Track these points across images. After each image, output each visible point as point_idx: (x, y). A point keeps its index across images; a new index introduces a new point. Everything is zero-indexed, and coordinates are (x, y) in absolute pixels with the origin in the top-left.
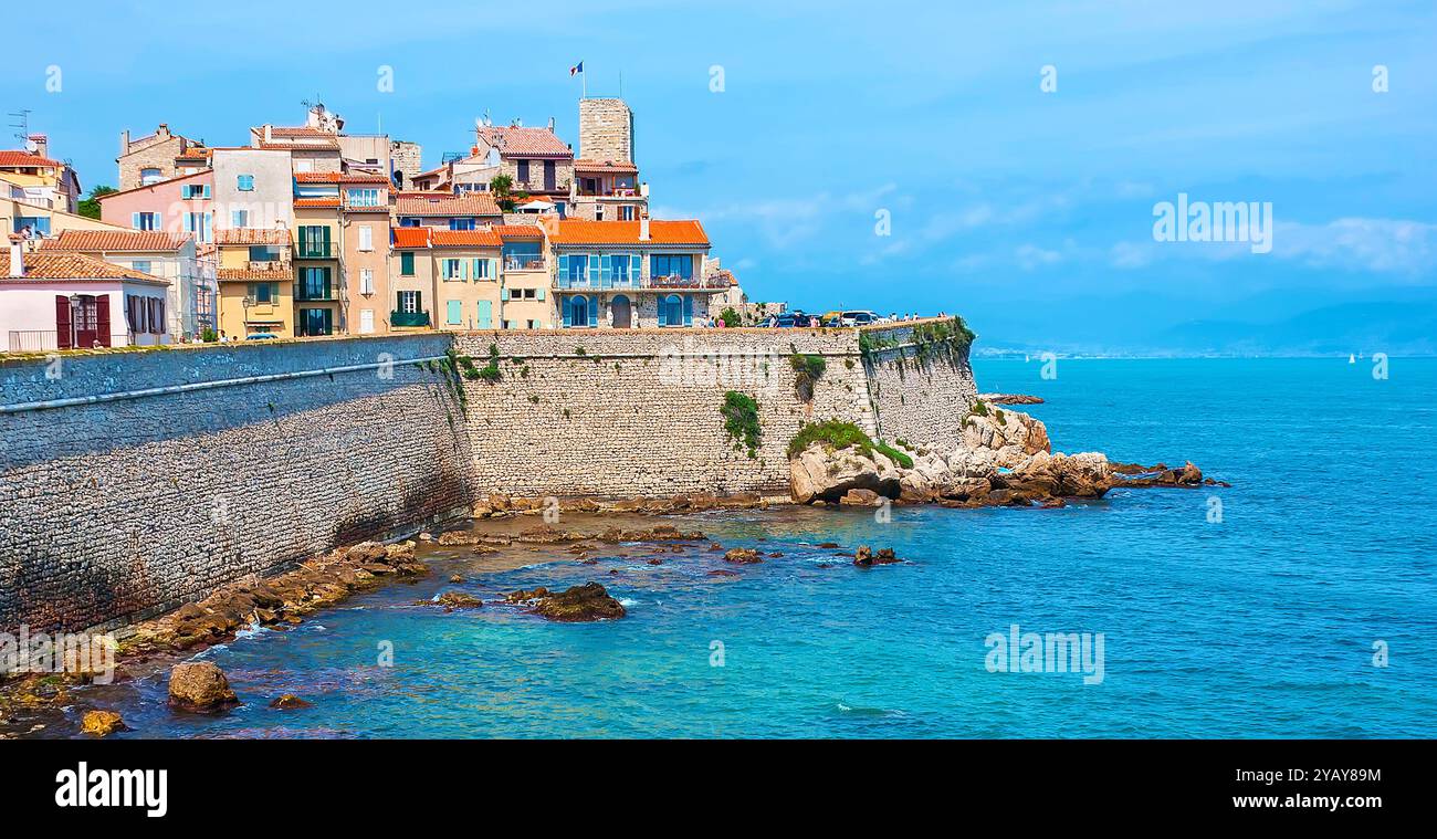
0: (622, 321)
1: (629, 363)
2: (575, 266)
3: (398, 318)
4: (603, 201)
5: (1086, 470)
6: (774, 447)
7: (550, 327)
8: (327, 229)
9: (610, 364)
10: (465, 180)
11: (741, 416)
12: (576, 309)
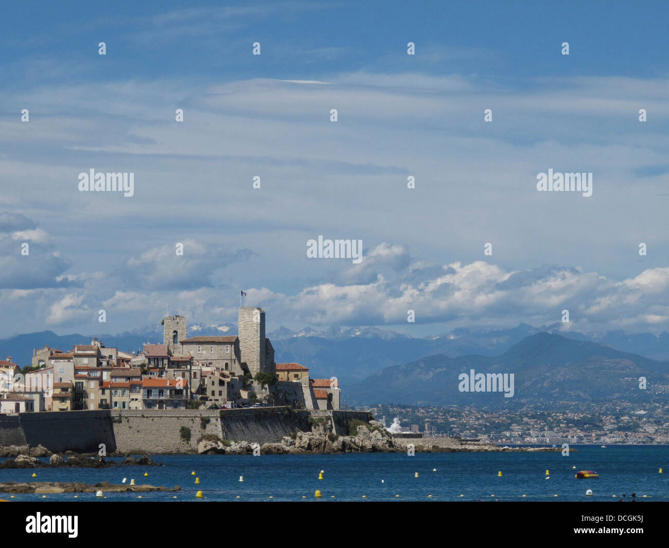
0: (161, 407)
1: (156, 418)
2: (149, 392)
3: (100, 406)
4: (175, 370)
5: (275, 448)
6: (193, 441)
7: (141, 409)
8: (82, 383)
9: (151, 418)
10: (134, 364)
11: (186, 434)
12: (148, 404)
